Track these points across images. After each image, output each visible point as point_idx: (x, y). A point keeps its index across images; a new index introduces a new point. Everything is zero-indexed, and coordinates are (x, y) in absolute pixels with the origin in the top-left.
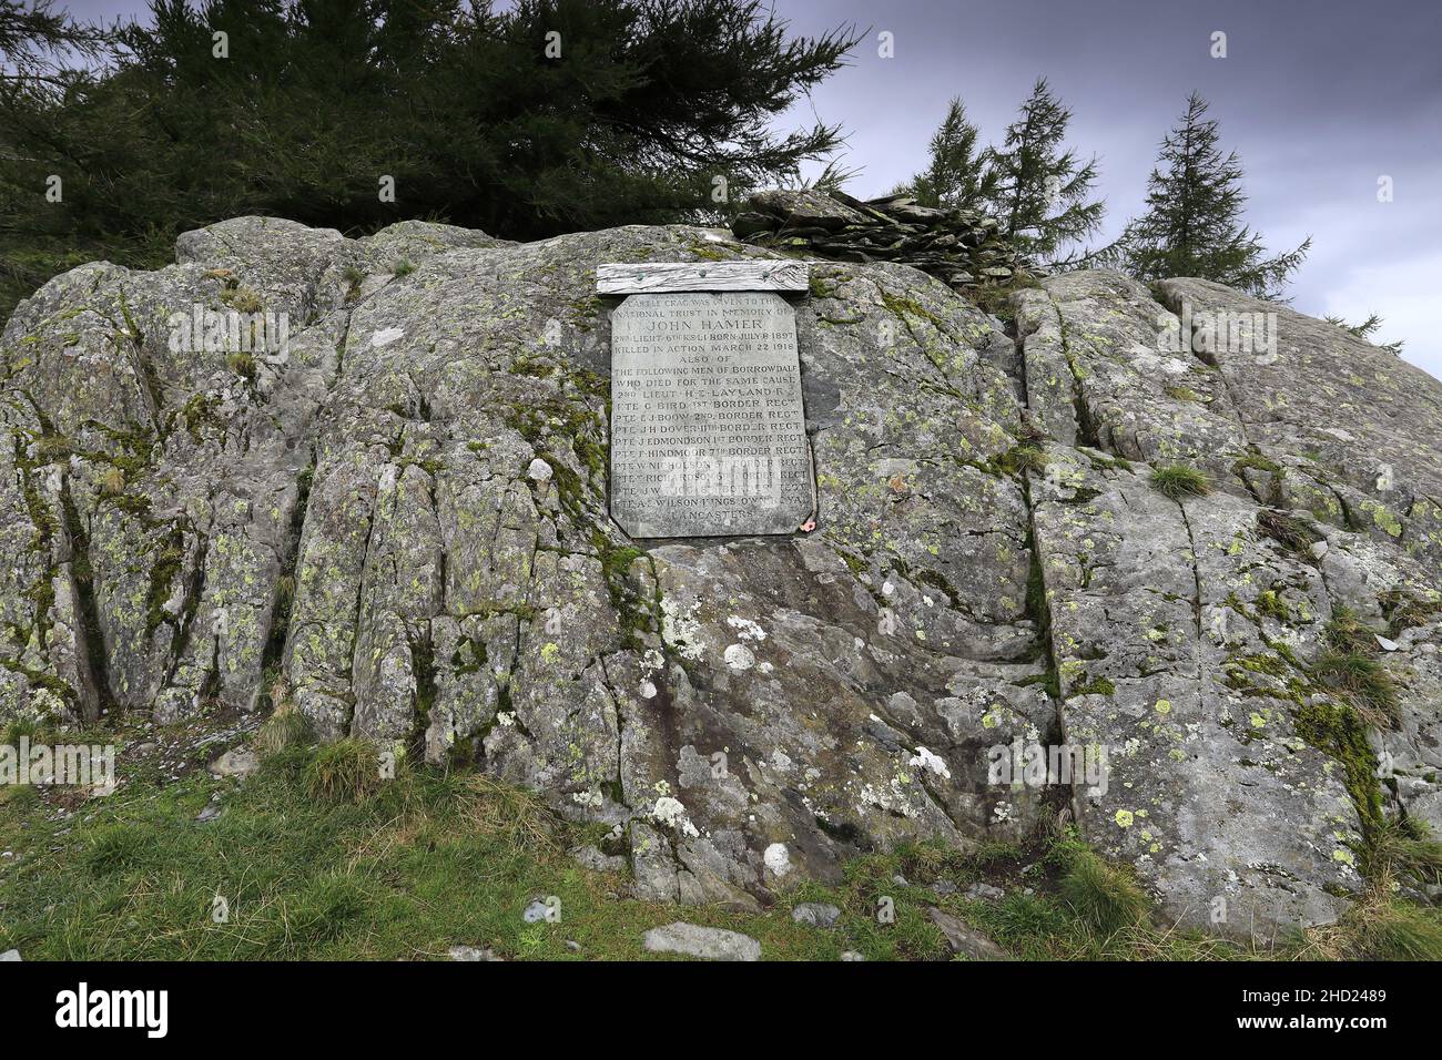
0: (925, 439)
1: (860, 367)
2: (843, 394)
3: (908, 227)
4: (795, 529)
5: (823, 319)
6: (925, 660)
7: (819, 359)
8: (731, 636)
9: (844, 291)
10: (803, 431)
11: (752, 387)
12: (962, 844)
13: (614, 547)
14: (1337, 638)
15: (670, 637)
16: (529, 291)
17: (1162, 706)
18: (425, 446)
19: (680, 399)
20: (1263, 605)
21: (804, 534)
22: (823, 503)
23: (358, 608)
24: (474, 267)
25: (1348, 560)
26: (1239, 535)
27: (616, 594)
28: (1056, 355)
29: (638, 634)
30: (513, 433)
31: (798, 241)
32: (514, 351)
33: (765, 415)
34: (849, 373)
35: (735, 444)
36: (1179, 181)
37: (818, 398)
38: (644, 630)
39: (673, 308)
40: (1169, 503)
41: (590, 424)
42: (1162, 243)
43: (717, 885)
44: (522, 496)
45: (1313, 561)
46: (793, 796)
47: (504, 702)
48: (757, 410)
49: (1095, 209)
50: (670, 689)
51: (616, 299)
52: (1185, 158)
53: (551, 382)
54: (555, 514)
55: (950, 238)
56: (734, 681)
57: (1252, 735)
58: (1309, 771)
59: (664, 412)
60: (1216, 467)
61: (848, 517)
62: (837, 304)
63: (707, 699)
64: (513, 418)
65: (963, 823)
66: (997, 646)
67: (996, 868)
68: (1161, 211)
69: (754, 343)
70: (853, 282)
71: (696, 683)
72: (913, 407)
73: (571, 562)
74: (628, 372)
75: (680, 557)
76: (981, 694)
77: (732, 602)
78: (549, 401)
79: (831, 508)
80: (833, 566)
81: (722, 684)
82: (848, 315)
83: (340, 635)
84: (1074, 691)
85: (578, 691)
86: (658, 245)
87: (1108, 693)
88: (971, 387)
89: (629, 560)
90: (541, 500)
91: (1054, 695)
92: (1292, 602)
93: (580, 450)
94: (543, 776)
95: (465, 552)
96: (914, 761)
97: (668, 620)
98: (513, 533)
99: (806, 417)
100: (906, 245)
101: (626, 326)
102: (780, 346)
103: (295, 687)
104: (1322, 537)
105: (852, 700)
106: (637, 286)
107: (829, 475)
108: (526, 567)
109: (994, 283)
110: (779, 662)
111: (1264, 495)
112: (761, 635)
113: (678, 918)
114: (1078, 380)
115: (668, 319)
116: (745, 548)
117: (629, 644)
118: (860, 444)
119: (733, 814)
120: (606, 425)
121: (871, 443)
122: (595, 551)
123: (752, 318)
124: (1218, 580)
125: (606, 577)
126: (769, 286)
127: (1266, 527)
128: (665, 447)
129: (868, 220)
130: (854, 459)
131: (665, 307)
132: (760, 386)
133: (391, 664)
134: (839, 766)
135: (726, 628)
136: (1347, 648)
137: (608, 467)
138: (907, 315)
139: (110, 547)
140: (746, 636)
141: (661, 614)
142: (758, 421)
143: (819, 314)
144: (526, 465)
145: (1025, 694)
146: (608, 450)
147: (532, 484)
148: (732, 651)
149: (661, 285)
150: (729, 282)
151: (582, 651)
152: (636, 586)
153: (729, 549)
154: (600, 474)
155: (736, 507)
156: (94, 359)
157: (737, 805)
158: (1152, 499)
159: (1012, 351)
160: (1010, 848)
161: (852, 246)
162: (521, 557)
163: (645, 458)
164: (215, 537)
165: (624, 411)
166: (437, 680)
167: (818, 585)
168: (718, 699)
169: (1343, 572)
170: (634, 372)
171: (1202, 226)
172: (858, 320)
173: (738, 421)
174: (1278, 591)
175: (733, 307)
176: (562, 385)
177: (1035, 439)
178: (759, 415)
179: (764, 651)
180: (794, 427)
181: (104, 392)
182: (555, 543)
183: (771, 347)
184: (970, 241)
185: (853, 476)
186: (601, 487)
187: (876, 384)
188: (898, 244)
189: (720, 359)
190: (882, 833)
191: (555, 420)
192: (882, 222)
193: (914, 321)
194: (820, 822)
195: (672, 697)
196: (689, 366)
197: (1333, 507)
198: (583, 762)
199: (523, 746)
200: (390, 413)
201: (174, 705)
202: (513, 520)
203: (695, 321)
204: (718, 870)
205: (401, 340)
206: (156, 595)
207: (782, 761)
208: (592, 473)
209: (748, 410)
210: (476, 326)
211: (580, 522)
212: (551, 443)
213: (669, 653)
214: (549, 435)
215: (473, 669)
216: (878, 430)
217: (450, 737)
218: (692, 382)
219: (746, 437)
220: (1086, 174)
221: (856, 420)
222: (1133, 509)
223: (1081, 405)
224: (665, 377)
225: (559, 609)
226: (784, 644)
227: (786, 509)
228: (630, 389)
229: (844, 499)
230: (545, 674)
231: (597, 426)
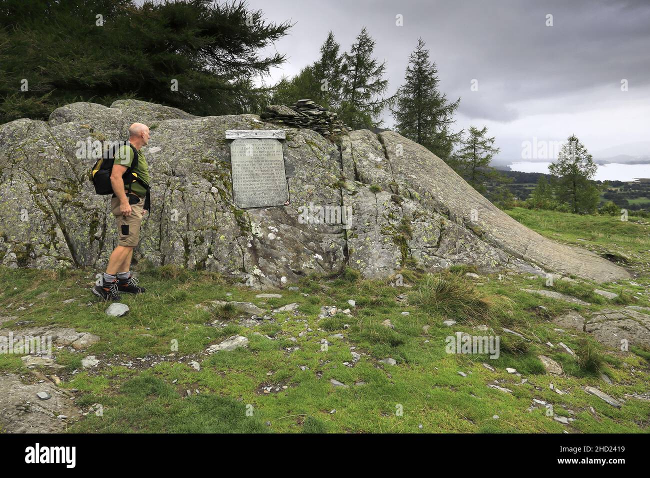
0: (317, 180)
1: (300, 160)
2: (295, 167)
3: (312, 118)
4: (284, 204)
5: (290, 147)
6: (317, 235)
7: (288, 158)
8: (270, 231)
9: (295, 139)
10: (285, 178)
11: (271, 166)
12: (325, 273)
13: (237, 210)
14: (403, 222)
15: (254, 232)
16: (201, 136)
17: (368, 239)
18: (178, 184)
19: (251, 169)
20: (389, 216)
21: (286, 205)
22: (291, 197)
23: (160, 232)
24: (180, 127)
25: (407, 205)
26: (387, 201)
27: (239, 222)
28: (350, 156)
29: (245, 232)
30: (205, 180)
31: (280, 121)
32: (201, 155)
33: (275, 174)
34: (297, 162)
35: (267, 182)
36: (416, 71)
37: (289, 169)
38: (247, 231)
39: (248, 143)
40: (373, 194)
41: (227, 177)
42: (411, 96)
43: (271, 286)
44: (210, 197)
45: (401, 206)
46: (287, 266)
47: (210, 252)
48: (273, 172)
49: (385, 82)
50: (255, 245)
51: (231, 141)
52: (418, 63)
53: (214, 165)
54: (220, 202)
55: (323, 120)
56: (271, 241)
57: (385, 243)
58: (394, 249)
59: (247, 173)
60: (385, 185)
61: (298, 201)
62: (293, 142)
63: (265, 246)
64: (204, 176)
65: (326, 270)
66: (334, 231)
67: (332, 277)
68: (411, 83)
69: (271, 153)
70: (297, 136)
71: (262, 243)
72: (313, 171)
73: (226, 214)
74: (236, 162)
75: (255, 212)
76: (330, 241)
77: (269, 223)
78: (214, 170)
79: (293, 198)
80: (294, 213)
81: (268, 243)
82: (296, 145)
83: (155, 240)
84: (350, 237)
85: (231, 247)
86: (240, 123)
87: (357, 237)
88: (328, 166)
89: (242, 213)
90: (216, 198)
91: (346, 239)
92: (396, 215)
93: (225, 184)
94: (223, 269)
95: (195, 213)
96: (315, 257)
97: (253, 228)
98: (209, 207)
99: (286, 174)
100: (311, 123)
101: (235, 148)
102: (278, 154)
103: (144, 255)
104: (403, 200)
105: (300, 245)
106: (237, 137)
107: (292, 190)
108: (214, 216)
109: (336, 133)
110: (282, 237)
111: (395, 192)
112: (277, 231)
113: (262, 293)
114: (355, 163)
115: (247, 146)
116: (271, 209)
117: (243, 234)
118: (300, 181)
119: (273, 271)
120: (231, 177)
121: (303, 181)
122: (232, 211)
123: (270, 146)
124: (382, 211)
125: (236, 218)
126: (275, 137)
127: (393, 199)
128: (248, 183)
130: (299, 185)
131: (246, 143)
132: (273, 166)
133: (177, 244)
134: (297, 259)
135: (268, 229)
136: (405, 224)
137: (232, 189)
138: (312, 146)
139: (71, 218)
140: (274, 231)
141: (251, 226)
143: (288, 145)
144: (210, 189)
145: (340, 240)
146: (232, 184)
147: (213, 194)
148: (270, 235)
149: (245, 136)
150: (264, 136)
151: (232, 237)
152: (244, 220)
153: (267, 210)
154: (230, 191)
155: (268, 199)
156: (52, 157)
157: (274, 269)
158: (370, 193)
159: (339, 155)
160: (336, 273)
161: (296, 123)
162: (212, 214)
163: (242, 186)
164: (109, 213)
165: (235, 173)
166: (190, 248)
167: (291, 218)
168: (267, 246)
169: (406, 208)
170: (238, 162)
171: (425, 90)
172: (299, 147)
173: (267, 176)
174: (393, 213)
175: (265, 143)
176: (217, 166)
177: (343, 179)
178: (273, 174)
179: (278, 234)
180: (283, 177)
181: (57, 168)
182: (221, 210)
183: (275, 154)
184: (329, 121)
185: (299, 189)
186: (231, 194)
187: (304, 165)
188: (309, 123)
189: (262, 158)
190: (308, 272)
191: (216, 176)
192: (304, 116)
193: (314, 147)
194: (293, 271)
195: (256, 247)
196: (253, 160)
197: (408, 194)
198: (233, 264)
199: (216, 262)
200: (164, 174)
201: (103, 263)
202: (209, 204)
203: (254, 147)
204: (271, 283)
205: (161, 151)
206: (92, 232)
207: (284, 259)
208: (228, 191)
209: (270, 172)
210: (187, 147)
211: (227, 204)
212: (216, 182)
213: (254, 236)
214: (215, 180)
215: (200, 244)
216: (305, 177)
217: (195, 262)
218: (255, 165)
219: (270, 180)
220: (382, 68)
221: (299, 175)
222: (365, 196)
223: (355, 170)
224: (247, 163)
225: (224, 227)
226: (283, 232)
227: (281, 199)
228: (237, 167)
229: (296, 196)
230: (222, 243)
231: (229, 177)
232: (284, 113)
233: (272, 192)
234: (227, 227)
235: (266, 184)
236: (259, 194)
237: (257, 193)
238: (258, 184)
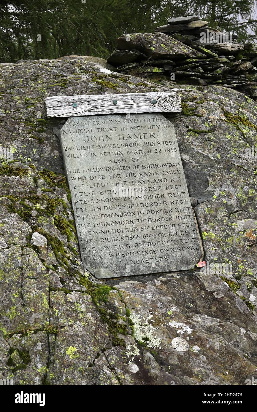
1: (218, 162)
2: (210, 180)
4: (193, 266)
5: (190, 130)
7: (192, 157)
8: (173, 333)
10: (189, 205)
11: (155, 177)
13: (94, 286)
15: (139, 336)
19: (112, 188)
22: (207, 249)
27: (103, 314)
29: (121, 337)
30: (14, 216)
31: (156, 70)
33: (166, 196)
34: (212, 166)
35: (151, 216)
37: (196, 182)
38: (123, 334)
39: (98, 126)
41: (61, 207)
44: (32, 257)
48: (161, 192)
50: (146, 367)
51: (60, 121)
54: (56, 267)
56: (180, 358)
59: (104, 196)
61: (223, 257)
62: (198, 120)
63: (167, 370)
64: (11, 206)
69: (153, 148)
70: (205, 104)
71: (161, 362)
73: (73, 297)
74: (77, 171)
75: (134, 289)
77: (169, 313)
78: (30, 193)
79: (213, 252)
80: (221, 287)
81: (174, 361)
82: (205, 127)
86: (70, 77)
89: (106, 292)
90: (45, 259)
93: (60, 225)
97: (136, 327)
98: (33, 281)
99: (190, 196)
100: (224, 72)
102: (169, 150)
106: (73, 112)
107: (209, 232)
108: (46, 302)
110: (202, 345)
112: (190, 331)
115: (96, 134)
116: (170, 280)
117: (117, 343)
118: (224, 211)
120: (70, 207)
122: (85, 289)
123: (149, 131)
125: (95, 305)
126: (157, 109)
128: (109, 220)
129: (200, 55)
130: (222, 221)
131: (93, 125)
132: (161, 177)
135: (170, 329)
137: (76, 235)
138: (241, 126)
140: (182, 332)
141: (131, 323)
142: (161, 200)
143: (187, 127)
144: (29, 237)
146: (74, 223)
147: (37, 249)
148: (176, 341)
149: (89, 111)
150: (132, 108)
151: (92, 349)
152: (113, 307)
153: (161, 281)
155: (157, 255)
161: (192, 73)
162: (41, 296)
163: (98, 227)
165: (78, 197)
167: (215, 299)
168: (173, 369)
170: (81, 171)
172: (213, 130)
173: (150, 200)
175: (136, 124)
178: (162, 196)
180: (184, 202)
182: (60, 286)
183: (163, 150)
185: (223, 231)
186: (76, 248)
187: (229, 173)
188: (219, 71)
189: (133, 160)
191: (38, 206)
192: (209, 56)
193: (246, 130)
195: (148, 371)
196: (115, 165)
202: (31, 273)
203: (114, 135)
208: (68, 239)
209: (156, 193)
211: (71, 272)
212: (40, 221)
213: (141, 346)
214: (37, 217)
218: (118, 176)
219: (157, 211)
224: (101, 173)
225: (72, 326)
226: (203, 335)
227: (186, 254)
228: (80, 182)
229: (219, 246)
230: (70, 365)
231: (65, 208)
232: (164, 50)
233: (165, 239)
234: (79, 327)
235: (151, 220)
236: (137, 245)
237: (132, 242)
238: (132, 221)
